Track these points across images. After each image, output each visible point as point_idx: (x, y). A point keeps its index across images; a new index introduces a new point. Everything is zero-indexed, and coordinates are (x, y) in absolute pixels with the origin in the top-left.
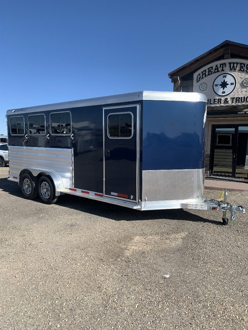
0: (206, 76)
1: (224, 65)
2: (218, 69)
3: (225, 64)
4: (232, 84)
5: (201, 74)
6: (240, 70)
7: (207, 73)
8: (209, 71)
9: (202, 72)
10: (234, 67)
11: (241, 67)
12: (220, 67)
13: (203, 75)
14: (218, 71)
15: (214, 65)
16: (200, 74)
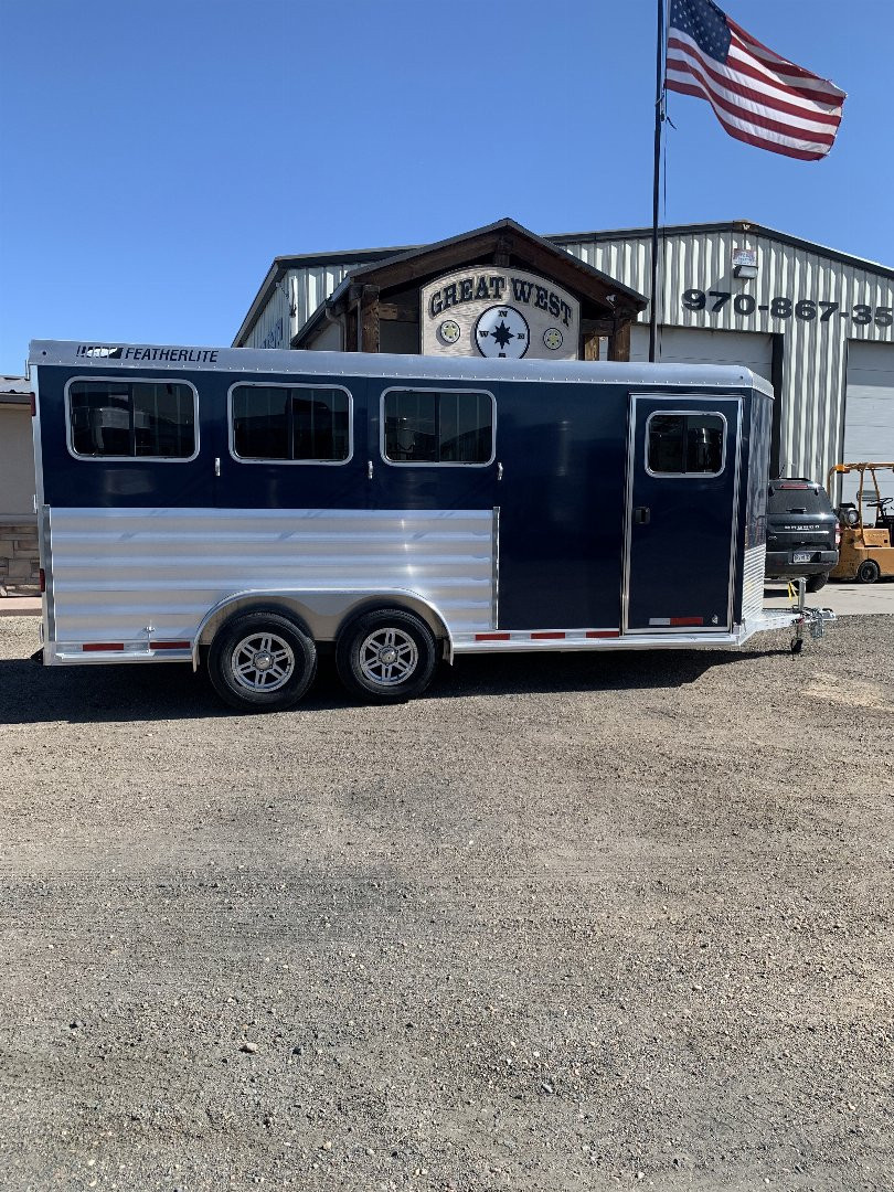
0: (455, 303)
1: (500, 283)
2: (486, 290)
3: (502, 279)
4: (521, 336)
5: (443, 296)
6: (537, 304)
7: (458, 297)
8: (465, 291)
9: (446, 290)
10: (523, 292)
11: (540, 297)
12: (492, 285)
13: (447, 297)
14: (486, 296)
15: (474, 274)
16: (439, 294)
